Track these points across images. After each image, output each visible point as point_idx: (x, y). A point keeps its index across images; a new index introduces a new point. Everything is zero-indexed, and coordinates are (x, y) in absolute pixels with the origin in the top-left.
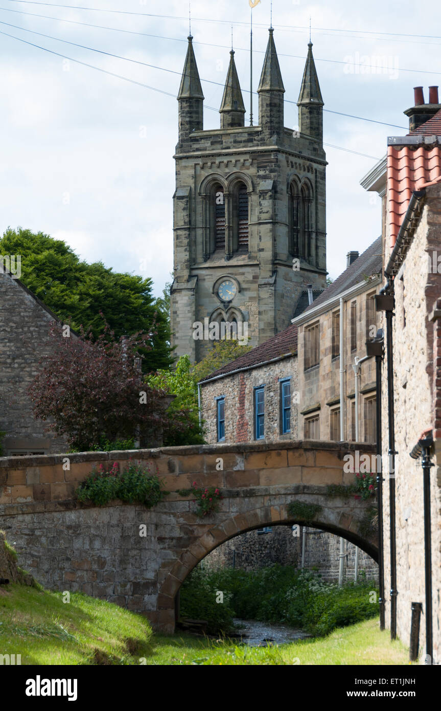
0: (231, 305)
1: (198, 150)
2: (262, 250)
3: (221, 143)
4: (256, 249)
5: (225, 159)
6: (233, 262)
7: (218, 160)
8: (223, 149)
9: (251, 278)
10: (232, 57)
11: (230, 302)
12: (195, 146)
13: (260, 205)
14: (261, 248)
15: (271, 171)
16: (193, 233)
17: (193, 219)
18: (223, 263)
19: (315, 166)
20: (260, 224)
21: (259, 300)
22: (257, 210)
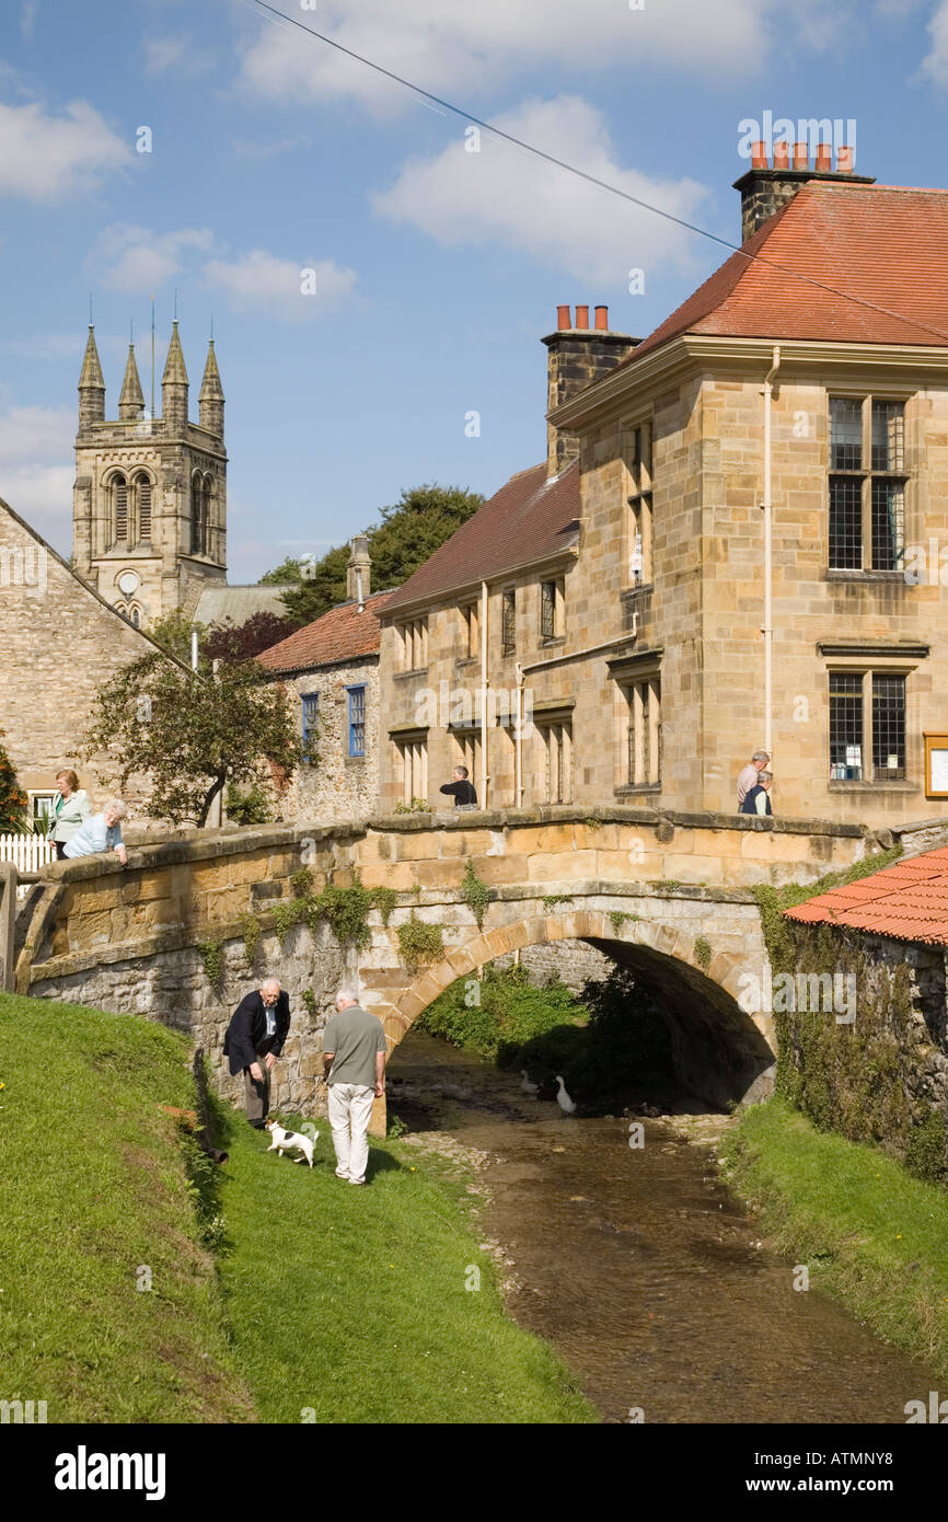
0: (133, 597)
1: (99, 440)
2: (165, 543)
3: (124, 434)
4: (159, 542)
5: (128, 451)
6: (134, 554)
7: (120, 451)
8: (125, 440)
9: (153, 571)
10: (132, 355)
11: (132, 594)
12: (96, 437)
13: (164, 497)
14: (165, 540)
15: (175, 465)
16: (93, 524)
17: (93, 510)
18: (125, 555)
19: (217, 462)
20: (164, 517)
21: (162, 593)
22: (160, 503)
